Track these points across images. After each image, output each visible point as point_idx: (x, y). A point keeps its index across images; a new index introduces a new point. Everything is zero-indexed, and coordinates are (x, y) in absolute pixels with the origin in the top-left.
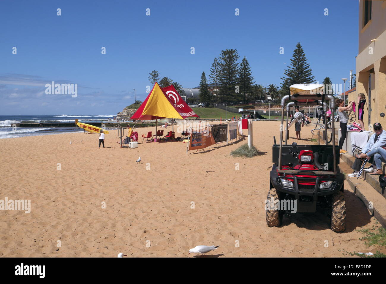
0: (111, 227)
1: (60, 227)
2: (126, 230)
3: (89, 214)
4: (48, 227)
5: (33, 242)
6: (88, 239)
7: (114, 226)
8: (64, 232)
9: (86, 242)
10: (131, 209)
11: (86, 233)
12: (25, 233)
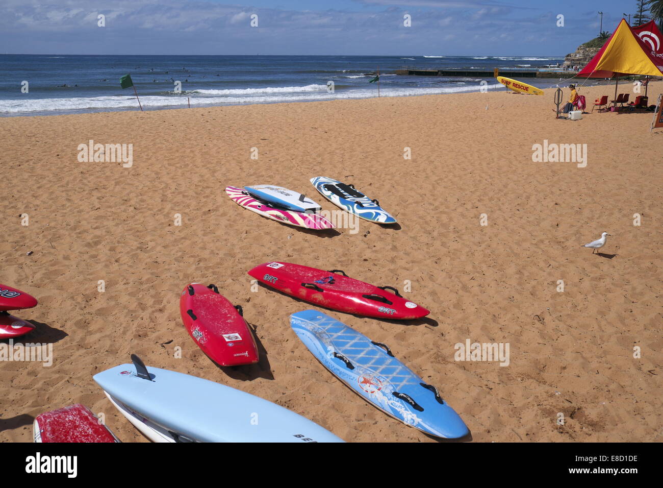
0: (525, 198)
1: (478, 193)
2: (538, 201)
3: (505, 186)
4: (467, 192)
5: (456, 200)
6: (503, 204)
7: (528, 198)
8: (482, 197)
9: (501, 205)
10: (549, 186)
11: (501, 199)
12: (449, 194)
